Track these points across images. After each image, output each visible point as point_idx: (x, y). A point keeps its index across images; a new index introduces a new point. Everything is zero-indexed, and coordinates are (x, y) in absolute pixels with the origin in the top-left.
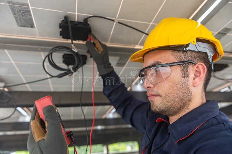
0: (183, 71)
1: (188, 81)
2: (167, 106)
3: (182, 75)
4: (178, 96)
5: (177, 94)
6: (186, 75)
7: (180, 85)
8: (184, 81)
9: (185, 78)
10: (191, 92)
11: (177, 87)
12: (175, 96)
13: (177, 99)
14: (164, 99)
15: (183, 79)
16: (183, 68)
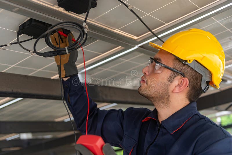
0: (171, 76)
1: (170, 85)
2: (147, 93)
3: (169, 78)
4: (158, 91)
5: (158, 90)
6: (171, 80)
7: (163, 85)
8: (168, 83)
9: (169, 82)
10: (169, 94)
11: (161, 85)
12: (155, 90)
13: (156, 93)
14: (148, 87)
15: (167, 82)
16: (172, 74)
